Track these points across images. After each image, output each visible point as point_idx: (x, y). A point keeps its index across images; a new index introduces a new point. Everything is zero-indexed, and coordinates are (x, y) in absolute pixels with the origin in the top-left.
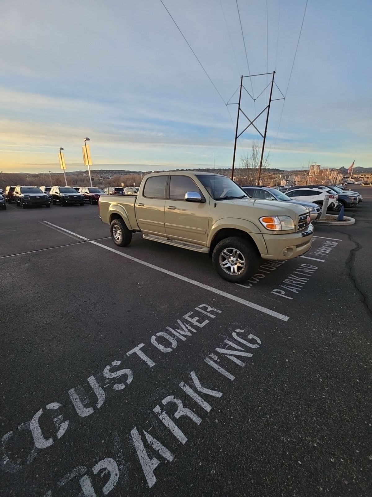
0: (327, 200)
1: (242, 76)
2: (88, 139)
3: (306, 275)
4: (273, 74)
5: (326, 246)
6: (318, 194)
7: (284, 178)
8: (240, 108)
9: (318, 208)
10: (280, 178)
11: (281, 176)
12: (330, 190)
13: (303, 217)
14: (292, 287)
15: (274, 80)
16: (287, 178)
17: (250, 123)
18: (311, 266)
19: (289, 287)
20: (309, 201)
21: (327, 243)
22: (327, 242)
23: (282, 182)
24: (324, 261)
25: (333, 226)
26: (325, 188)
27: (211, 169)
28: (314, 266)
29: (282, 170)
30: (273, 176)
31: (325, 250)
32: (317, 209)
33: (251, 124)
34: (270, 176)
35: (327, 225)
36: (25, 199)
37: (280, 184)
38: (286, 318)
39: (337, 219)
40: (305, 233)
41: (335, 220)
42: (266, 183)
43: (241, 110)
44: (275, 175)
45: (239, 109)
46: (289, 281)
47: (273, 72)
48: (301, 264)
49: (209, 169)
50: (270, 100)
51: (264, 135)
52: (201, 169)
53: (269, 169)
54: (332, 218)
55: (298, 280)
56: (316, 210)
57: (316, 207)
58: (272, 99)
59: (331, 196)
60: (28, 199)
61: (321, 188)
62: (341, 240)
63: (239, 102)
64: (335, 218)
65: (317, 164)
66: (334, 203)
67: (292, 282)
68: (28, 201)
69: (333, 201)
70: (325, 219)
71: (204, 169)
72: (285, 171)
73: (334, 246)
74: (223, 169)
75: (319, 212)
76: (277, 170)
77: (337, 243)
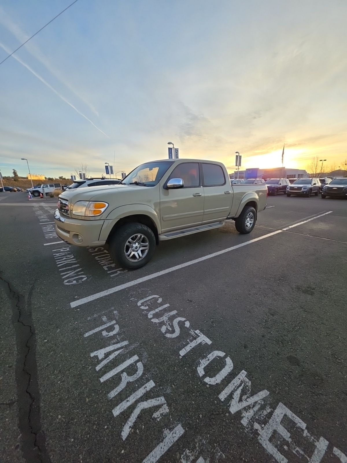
14: (60, 255)
18: (75, 282)
28: (71, 283)
38: (45, 245)
67: (66, 257)
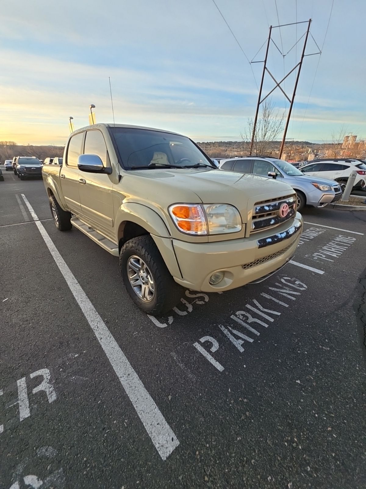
0: (354, 177)
1: (271, 26)
2: (93, 106)
3: (281, 303)
4: (308, 22)
5: (337, 244)
6: (344, 169)
7: (314, 152)
8: (266, 66)
9: (337, 187)
10: (309, 152)
11: (310, 149)
12: (362, 164)
13: (269, 206)
14: (239, 334)
15: (309, 30)
16: (317, 152)
17: (277, 85)
18: (297, 282)
19: (235, 332)
20: (331, 178)
21: (340, 238)
22: (340, 236)
23: (309, 156)
24: (322, 272)
25: (356, 211)
26: (355, 161)
27: (233, 141)
28: (301, 283)
29: (312, 143)
30: (301, 150)
31: (333, 250)
32: (335, 189)
33: (278, 87)
34: (297, 149)
35: (348, 209)
36: (21, 171)
37: (307, 159)
39: (364, 202)
40: (269, 238)
41: (361, 202)
42: (292, 157)
43: (266, 69)
44: (304, 149)
45: (265, 68)
46: (242, 315)
47: (309, 20)
48: (282, 277)
49: (231, 142)
50: (303, 56)
51: (291, 100)
52: (223, 141)
53: (298, 142)
54: (358, 201)
55: (260, 313)
56: (333, 190)
57: (334, 186)
58: (305, 54)
59: (362, 171)
60: (24, 170)
61: (350, 162)
62: (363, 234)
63: (265, 59)
64: (362, 201)
65: (353, 135)
66: (364, 181)
67: (247, 319)
68: (25, 173)
69: (363, 178)
70: (348, 201)
71: (226, 141)
72: (316, 144)
73: (348, 244)
74: (247, 142)
75: (337, 193)
76: (307, 143)
77: (354, 239)
